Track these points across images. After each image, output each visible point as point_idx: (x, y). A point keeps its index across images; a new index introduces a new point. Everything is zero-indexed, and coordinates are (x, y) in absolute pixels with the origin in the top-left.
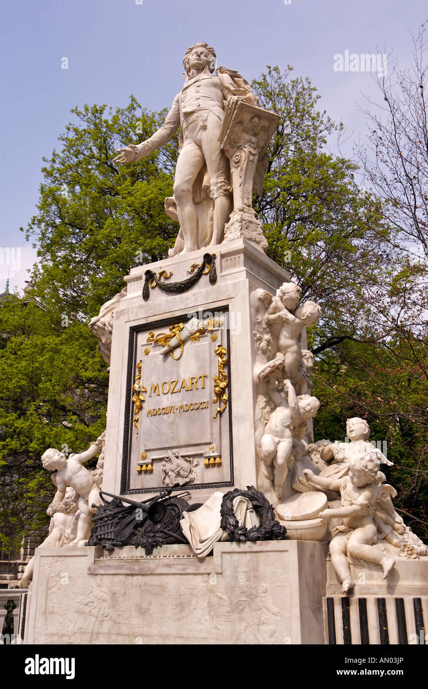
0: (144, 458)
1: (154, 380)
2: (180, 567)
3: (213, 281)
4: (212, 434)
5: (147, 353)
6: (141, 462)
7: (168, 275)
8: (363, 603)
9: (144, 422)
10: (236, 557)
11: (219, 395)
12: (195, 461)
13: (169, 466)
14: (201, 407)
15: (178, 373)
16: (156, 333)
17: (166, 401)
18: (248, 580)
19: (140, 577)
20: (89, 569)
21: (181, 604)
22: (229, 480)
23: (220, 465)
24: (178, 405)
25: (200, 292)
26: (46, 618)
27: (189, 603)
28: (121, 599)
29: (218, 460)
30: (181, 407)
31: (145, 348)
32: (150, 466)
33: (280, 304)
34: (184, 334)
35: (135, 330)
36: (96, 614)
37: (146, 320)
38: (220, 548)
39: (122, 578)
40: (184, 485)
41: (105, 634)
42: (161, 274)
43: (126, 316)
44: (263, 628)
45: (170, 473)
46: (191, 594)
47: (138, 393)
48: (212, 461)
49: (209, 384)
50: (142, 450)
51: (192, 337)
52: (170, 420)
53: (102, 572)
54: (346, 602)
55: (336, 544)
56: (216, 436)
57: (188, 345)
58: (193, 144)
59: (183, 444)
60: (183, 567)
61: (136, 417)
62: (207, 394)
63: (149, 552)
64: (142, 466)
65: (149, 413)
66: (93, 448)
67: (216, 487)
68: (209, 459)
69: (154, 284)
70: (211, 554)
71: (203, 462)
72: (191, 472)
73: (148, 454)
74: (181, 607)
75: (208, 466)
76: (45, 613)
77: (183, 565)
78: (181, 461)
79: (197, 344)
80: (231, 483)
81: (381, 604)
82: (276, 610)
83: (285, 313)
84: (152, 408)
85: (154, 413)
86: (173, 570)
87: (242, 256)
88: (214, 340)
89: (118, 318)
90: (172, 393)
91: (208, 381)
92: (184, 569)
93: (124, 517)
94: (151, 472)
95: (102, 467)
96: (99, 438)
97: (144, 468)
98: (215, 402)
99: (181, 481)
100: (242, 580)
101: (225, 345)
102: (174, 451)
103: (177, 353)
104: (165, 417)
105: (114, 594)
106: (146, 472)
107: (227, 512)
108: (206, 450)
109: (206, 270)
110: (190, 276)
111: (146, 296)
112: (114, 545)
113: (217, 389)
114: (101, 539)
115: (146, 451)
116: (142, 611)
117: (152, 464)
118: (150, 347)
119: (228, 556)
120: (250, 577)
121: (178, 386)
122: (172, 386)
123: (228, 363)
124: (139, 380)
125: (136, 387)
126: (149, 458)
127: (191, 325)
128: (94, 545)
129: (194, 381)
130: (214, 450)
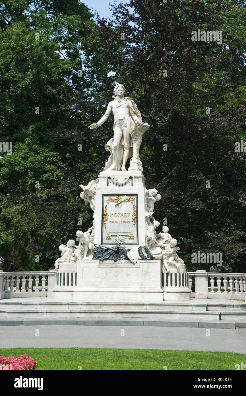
0: (108, 235)
1: (112, 212)
2: (127, 266)
3: (132, 185)
4: (131, 230)
5: (108, 203)
6: (108, 236)
7: (116, 180)
8: (171, 274)
9: (108, 224)
10: (144, 263)
11: (134, 220)
12: (126, 237)
13: (117, 238)
14: (128, 222)
15: (120, 211)
16: (111, 197)
17: (116, 219)
18: (147, 269)
19: (115, 268)
20: (98, 266)
21: (128, 274)
22: (136, 243)
23: (133, 239)
25: (128, 188)
26: (83, 279)
27: (130, 274)
28: (109, 273)
29: (133, 238)
30: (121, 222)
31: (108, 201)
32: (110, 238)
33: (151, 195)
34: (123, 200)
35: (104, 195)
36: (101, 277)
38: (139, 261)
39: (109, 268)
41: (104, 282)
42: (113, 178)
43: (101, 190)
45: (118, 240)
46: (131, 272)
47: (106, 215)
48: (131, 238)
49: (131, 216)
50: (108, 233)
51: (124, 201)
52: (118, 225)
53: (102, 266)
54: (167, 274)
55: (165, 261)
56: (133, 231)
57: (123, 204)
58: (120, 130)
59: (122, 232)
60: (129, 266)
61: (105, 222)
62: (130, 219)
63: (115, 261)
64: (107, 237)
65: (110, 222)
66: (89, 230)
67: (133, 245)
68: (130, 237)
69: (111, 181)
70: (137, 262)
71: (128, 238)
72: (124, 240)
73: (110, 234)
74: (128, 275)
75: (129, 239)
76: (82, 277)
78: (122, 237)
79: (126, 203)
80: (138, 244)
81: (176, 274)
82: (154, 276)
83: (152, 197)
84: (111, 220)
85: (112, 222)
86: (125, 266)
87: (141, 179)
88: (132, 203)
89: (97, 190)
90: (118, 217)
91: (130, 215)
93: (105, 252)
94: (111, 239)
95: (93, 236)
96: (92, 227)
97: (108, 238)
98: (132, 221)
99: (122, 243)
100: (145, 268)
101: (136, 205)
102: (119, 234)
103: (120, 205)
104: (116, 224)
105: (106, 272)
106: (109, 239)
107: (140, 253)
108: (129, 235)
109: (130, 181)
110: (123, 182)
111: (108, 184)
112: (104, 259)
113: (133, 218)
114: (99, 258)
116: (115, 276)
118: (110, 202)
119: (141, 263)
121: (120, 215)
122: (118, 215)
123: (137, 211)
124: (106, 211)
125: (105, 213)
126: (110, 235)
127: (125, 198)
128: (97, 259)
129: (126, 214)
130: (132, 235)
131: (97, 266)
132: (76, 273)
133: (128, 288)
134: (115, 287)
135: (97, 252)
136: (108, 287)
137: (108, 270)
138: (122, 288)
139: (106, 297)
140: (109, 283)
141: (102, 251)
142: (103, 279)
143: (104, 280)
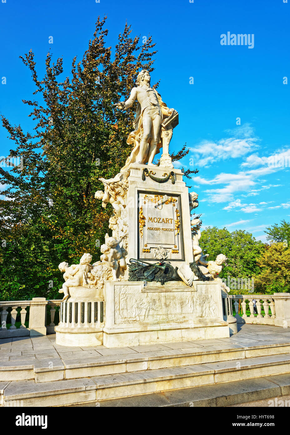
0: (146, 246)
1: (150, 215)
2: (181, 289)
3: (174, 183)
4: (175, 241)
5: (145, 203)
6: (145, 248)
7: (154, 173)
9: (145, 231)
10: (202, 285)
11: (178, 227)
12: (168, 249)
13: (157, 251)
14: (171, 230)
15: (160, 215)
16: (148, 195)
17: (156, 225)
18: (206, 293)
20: (142, 290)
21: (182, 302)
22: (181, 259)
23: (178, 253)
24: (161, 228)
25: (169, 186)
27: (185, 302)
28: (157, 302)
29: (177, 251)
30: (163, 229)
31: (143, 201)
32: (149, 250)
34: (164, 200)
35: (139, 192)
36: (146, 308)
37: (146, 189)
38: (195, 283)
39: (158, 293)
40: (165, 259)
41: (151, 315)
42: (151, 172)
43: (136, 185)
44: (211, 308)
45: (159, 254)
46: (186, 299)
47: (143, 219)
48: (175, 251)
49: (174, 222)
50: (146, 243)
51: (166, 202)
52: (158, 233)
53: (149, 291)
56: (177, 242)
57: (164, 205)
60: (183, 289)
61: (141, 229)
62: (172, 226)
63: (163, 284)
65: (148, 228)
67: (178, 261)
69: (147, 175)
70: (192, 285)
71: (171, 251)
72: (167, 254)
75: (173, 253)
77: (183, 288)
78: (163, 250)
79: (167, 205)
84: (150, 227)
85: (151, 229)
86: (179, 290)
88: (174, 205)
89: (131, 184)
90: (158, 222)
92: (183, 290)
94: (150, 252)
97: (146, 250)
98: (176, 230)
100: (204, 293)
101: (178, 209)
102: (160, 245)
103: (160, 207)
104: (156, 231)
106: (147, 252)
107: (194, 272)
108: (173, 247)
109: (171, 178)
110: (164, 178)
111: (144, 179)
112: (147, 281)
113: (177, 225)
114: (139, 278)
115: (147, 244)
116: (167, 305)
117: (150, 249)
118: (147, 201)
119: (198, 285)
120: (206, 292)
121: (161, 220)
122: (158, 220)
123: (181, 216)
124: (142, 214)
125: (141, 216)
126: (149, 247)
127: (165, 198)
128: (137, 281)
129: (168, 220)
130: (176, 247)
131: (140, 291)
132: (102, 304)
133: (185, 321)
134: (167, 322)
135: (136, 270)
136: (158, 323)
137: (155, 295)
138: (176, 322)
139: (158, 338)
140: (159, 316)
141: (142, 269)
142: (149, 310)
143: (151, 312)
